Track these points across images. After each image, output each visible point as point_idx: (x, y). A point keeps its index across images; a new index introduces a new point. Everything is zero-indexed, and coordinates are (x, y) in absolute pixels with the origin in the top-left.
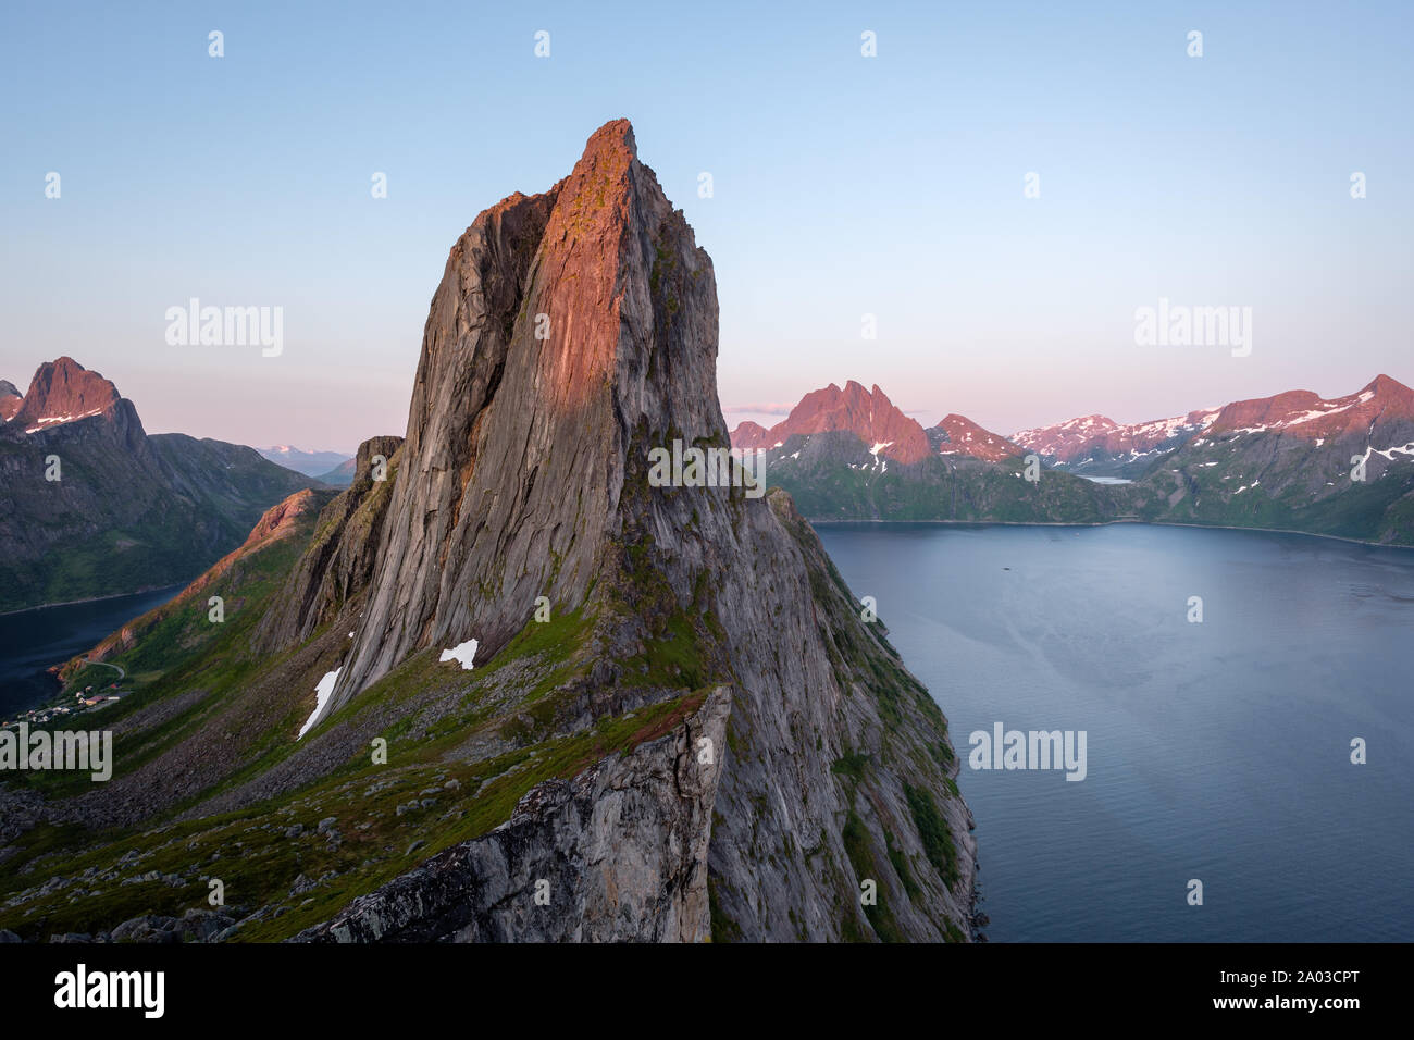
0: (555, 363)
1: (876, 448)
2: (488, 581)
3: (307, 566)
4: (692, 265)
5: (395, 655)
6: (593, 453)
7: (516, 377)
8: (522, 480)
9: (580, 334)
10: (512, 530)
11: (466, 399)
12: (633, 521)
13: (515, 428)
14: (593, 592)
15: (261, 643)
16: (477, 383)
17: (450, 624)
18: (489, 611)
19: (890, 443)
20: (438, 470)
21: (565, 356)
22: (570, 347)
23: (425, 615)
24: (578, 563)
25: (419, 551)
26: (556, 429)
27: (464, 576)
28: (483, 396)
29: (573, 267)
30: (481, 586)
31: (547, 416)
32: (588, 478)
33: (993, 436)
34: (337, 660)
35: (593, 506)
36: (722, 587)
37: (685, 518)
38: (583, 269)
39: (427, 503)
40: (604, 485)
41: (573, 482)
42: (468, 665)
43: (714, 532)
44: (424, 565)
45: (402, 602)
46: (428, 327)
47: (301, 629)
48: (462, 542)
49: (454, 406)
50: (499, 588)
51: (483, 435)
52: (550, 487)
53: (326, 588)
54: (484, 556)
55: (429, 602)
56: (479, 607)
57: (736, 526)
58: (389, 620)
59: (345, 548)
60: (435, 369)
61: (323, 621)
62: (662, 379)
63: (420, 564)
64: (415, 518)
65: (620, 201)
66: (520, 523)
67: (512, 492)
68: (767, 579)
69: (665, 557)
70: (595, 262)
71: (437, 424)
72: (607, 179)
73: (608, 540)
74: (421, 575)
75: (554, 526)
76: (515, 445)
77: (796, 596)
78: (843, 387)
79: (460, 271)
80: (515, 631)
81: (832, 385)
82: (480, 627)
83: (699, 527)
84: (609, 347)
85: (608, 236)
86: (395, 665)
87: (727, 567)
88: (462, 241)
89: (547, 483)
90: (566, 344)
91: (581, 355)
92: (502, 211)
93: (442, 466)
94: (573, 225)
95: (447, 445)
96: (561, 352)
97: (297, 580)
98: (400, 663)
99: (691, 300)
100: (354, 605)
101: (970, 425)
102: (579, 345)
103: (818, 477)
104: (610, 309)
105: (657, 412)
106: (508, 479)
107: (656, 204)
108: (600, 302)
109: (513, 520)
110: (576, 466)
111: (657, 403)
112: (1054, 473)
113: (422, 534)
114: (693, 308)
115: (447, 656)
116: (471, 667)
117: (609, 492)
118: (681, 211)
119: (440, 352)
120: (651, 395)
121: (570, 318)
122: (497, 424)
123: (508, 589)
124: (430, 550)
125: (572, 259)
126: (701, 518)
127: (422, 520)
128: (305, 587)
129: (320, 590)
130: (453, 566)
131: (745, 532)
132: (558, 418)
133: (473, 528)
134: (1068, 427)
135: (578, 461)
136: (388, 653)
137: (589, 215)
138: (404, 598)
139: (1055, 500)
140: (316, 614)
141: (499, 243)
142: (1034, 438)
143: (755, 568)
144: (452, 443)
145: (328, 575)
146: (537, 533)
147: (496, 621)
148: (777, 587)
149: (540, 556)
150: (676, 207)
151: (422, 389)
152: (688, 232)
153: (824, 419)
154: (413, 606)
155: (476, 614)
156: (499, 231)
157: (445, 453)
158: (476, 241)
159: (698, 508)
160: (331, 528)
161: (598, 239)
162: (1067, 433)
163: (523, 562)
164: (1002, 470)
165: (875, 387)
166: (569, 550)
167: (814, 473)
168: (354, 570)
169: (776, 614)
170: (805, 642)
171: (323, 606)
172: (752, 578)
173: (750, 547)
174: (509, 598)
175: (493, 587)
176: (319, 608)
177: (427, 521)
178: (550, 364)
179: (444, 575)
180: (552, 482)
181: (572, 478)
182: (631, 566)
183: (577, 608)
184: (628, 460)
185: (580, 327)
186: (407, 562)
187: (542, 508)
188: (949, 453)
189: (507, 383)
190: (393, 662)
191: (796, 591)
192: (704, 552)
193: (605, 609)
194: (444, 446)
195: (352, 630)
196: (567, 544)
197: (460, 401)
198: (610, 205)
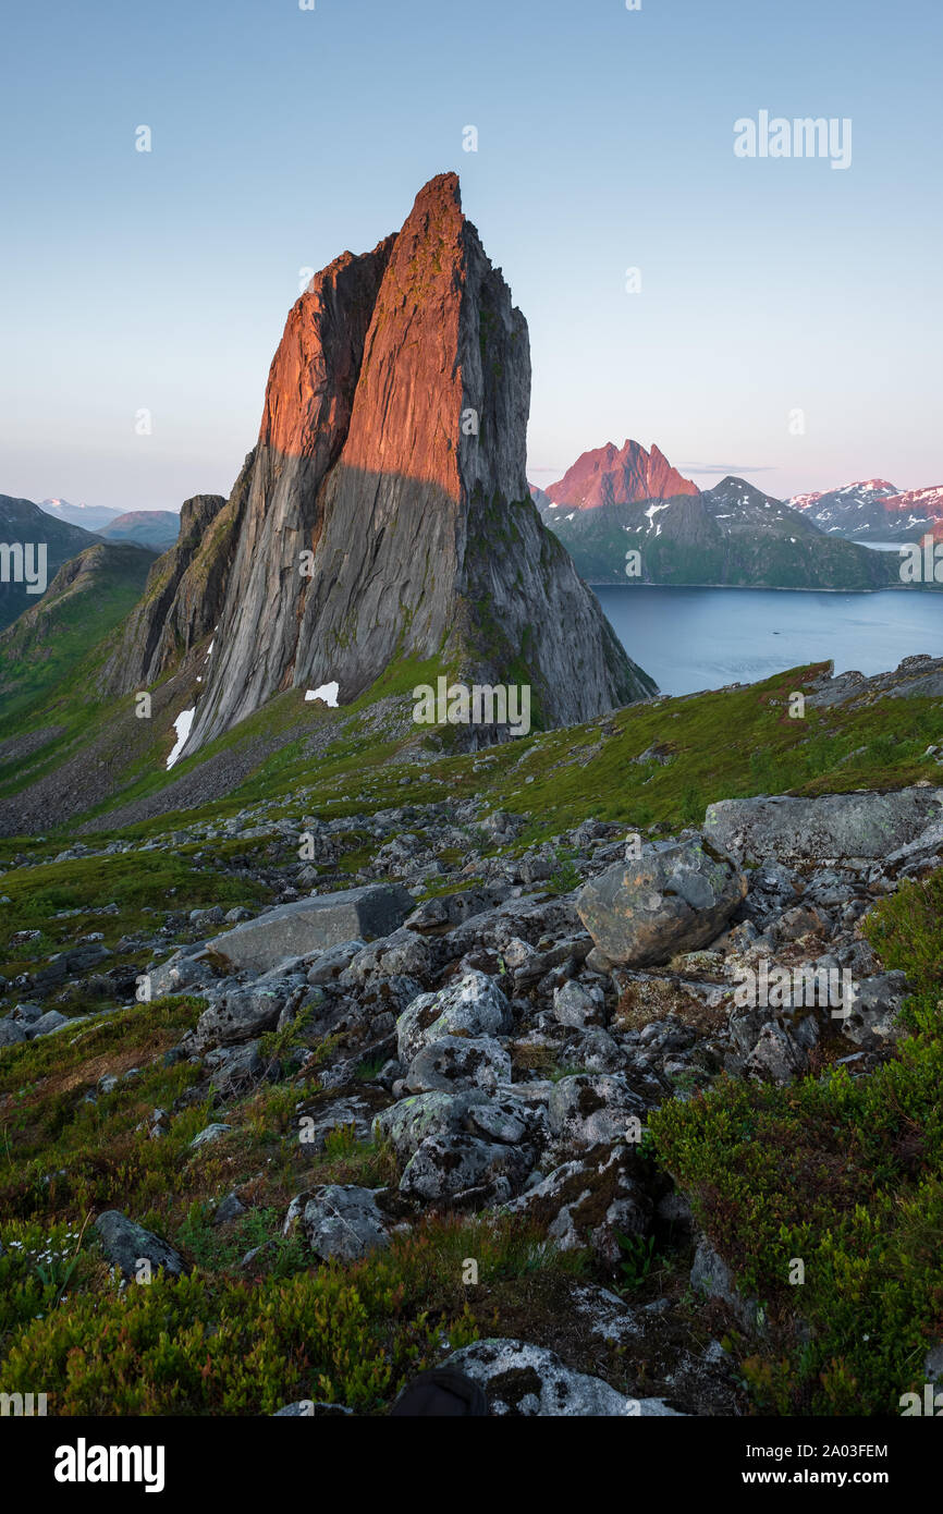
0: (399, 430)
1: (652, 511)
2: (342, 631)
3: (146, 617)
4: (510, 327)
5: (260, 695)
6: (439, 516)
7: (360, 443)
8: (370, 541)
9: (423, 402)
10: (363, 586)
11: (312, 463)
12: (476, 580)
13: (361, 492)
14: (447, 642)
15: (108, 686)
16: (322, 447)
17: (310, 669)
18: (345, 658)
19: (666, 506)
20: (291, 530)
21: (408, 423)
22: (413, 414)
23: (285, 661)
24: (430, 616)
25: (277, 604)
26: (400, 494)
27: (321, 626)
28: (327, 460)
29: (415, 334)
30: (337, 635)
31: (393, 480)
32: (435, 540)
33: (771, 500)
34: (190, 701)
35: (442, 565)
36: (540, 642)
37: (512, 578)
38: (425, 337)
39: (282, 560)
40: (453, 547)
41: (420, 543)
42: (333, 703)
43: (534, 591)
44: (282, 617)
45: (264, 649)
46: (268, 391)
47: (146, 673)
48: (317, 596)
49: (302, 469)
50: (354, 638)
51: (329, 498)
52: (398, 547)
53: (166, 637)
54: (337, 609)
55: (288, 649)
56: (336, 653)
57: (547, 585)
58: (252, 665)
59: (182, 600)
60: (278, 432)
61: (165, 668)
62: (491, 445)
63: (278, 615)
64: (270, 574)
65: (458, 266)
66: (370, 579)
67: (362, 552)
68: (572, 635)
69: (501, 613)
70: (437, 330)
71: (287, 488)
72: (441, 241)
73: (459, 596)
74: (280, 625)
75: (402, 583)
76: (363, 508)
77: (594, 652)
78: (620, 447)
79: (300, 335)
80: (374, 675)
81: (609, 443)
82: (339, 671)
83: (524, 587)
84: (452, 415)
85: (449, 303)
86: (261, 703)
87: (542, 623)
88: (301, 304)
89: (395, 544)
90: (410, 411)
91: (425, 422)
92: (336, 273)
93: (294, 527)
94: (412, 289)
95: (298, 507)
96: (405, 419)
97: (137, 630)
98: (266, 702)
99: (510, 363)
100: (197, 653)
101: (749, 489)
102: (422, 413)
103: (591, 539)
104: (453, 378)
105: (487, 477)
106: (358, 538)
107: (477, 263)
108: (443, 370)
109: (363, 577)
110: (423, 528)
111: (486, 467)
112: (830, 539)
113: (278, 588)
114: (512, 372)
115: (310, 695)
116: (337, 705)
117: (457, 553)
118: (500, 269)
119: (282, 416)
120: (482, 461)
121: (412, 385)
122: (344, 487)
123: (362, 638)
124: (287, 603)
125: (414, 326)
126: (525, 578)
127: (277, 576)
128: (146, 636)
129: (161, 638)
130: (310, 618)
131: (555, 591)
132: (402, 483)
133: (326, 584)
134: (846, 491)
135: (424, 523)
136: (253, 693)
137: (426, 280)
138: (264, 648)
139: (828, 567)
140: (159, 660)
141: (335, 306)
142: (811, 502)
143: (562, 625)
144: (302, 505)
145: (167, 626)
146: (387, 589)
147: (353, 666)
148: (579, 643)
149: (390, 609)
150: (495, 266)
151: (266, 451)
152: (505, 291)
153: (599, 480)
154: (273, 653)
155: (334, 660)
156: (334, 293)
157: (296, 514)
158: (314, 306)
159: (521, 568)
160: (164, 582)
161: (439, 306)
162: (846, 498)
163: (375, 615)
164: (777, 535)
165: (654, 447)
166: (419, 605)
167: (588, 535)
168: (194, 621)
169: (579, 668)
170: (600, 694)
171: (165, 654)
172: (560, 634)
173: (559, 605)
174: (364, 647)
175: (347, 637)
176: (162, 655)
177: (282, 577)
178: (395, 431)
179: (302, 625)
180: (400, 543)
181: (418, 539)
182: (479, 619)
183: (433, 656)
184: (469, 523)
185: (424, 395)
186: (266, 613)
187: (390, 566)
188: (725, 516)
189: (352, 448)
190: (259, 700)
191: (593, 648)
192: (528, 610)
193: (464, 656)
194: (295, 508)
195: (198, 675)
196: (417, 599)
197: (308, 466)
198: (447, 269)
